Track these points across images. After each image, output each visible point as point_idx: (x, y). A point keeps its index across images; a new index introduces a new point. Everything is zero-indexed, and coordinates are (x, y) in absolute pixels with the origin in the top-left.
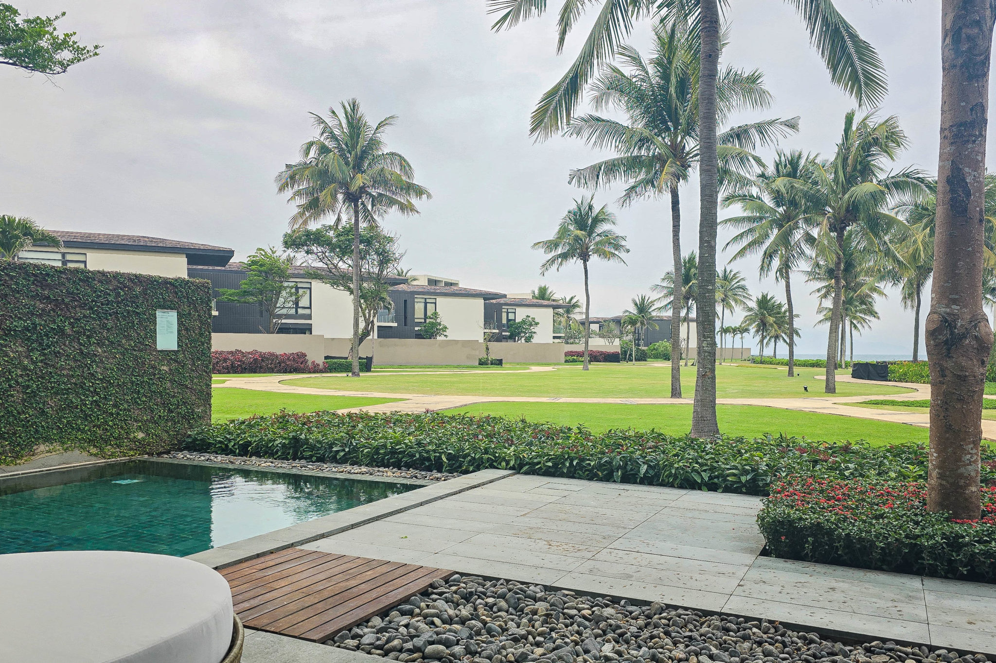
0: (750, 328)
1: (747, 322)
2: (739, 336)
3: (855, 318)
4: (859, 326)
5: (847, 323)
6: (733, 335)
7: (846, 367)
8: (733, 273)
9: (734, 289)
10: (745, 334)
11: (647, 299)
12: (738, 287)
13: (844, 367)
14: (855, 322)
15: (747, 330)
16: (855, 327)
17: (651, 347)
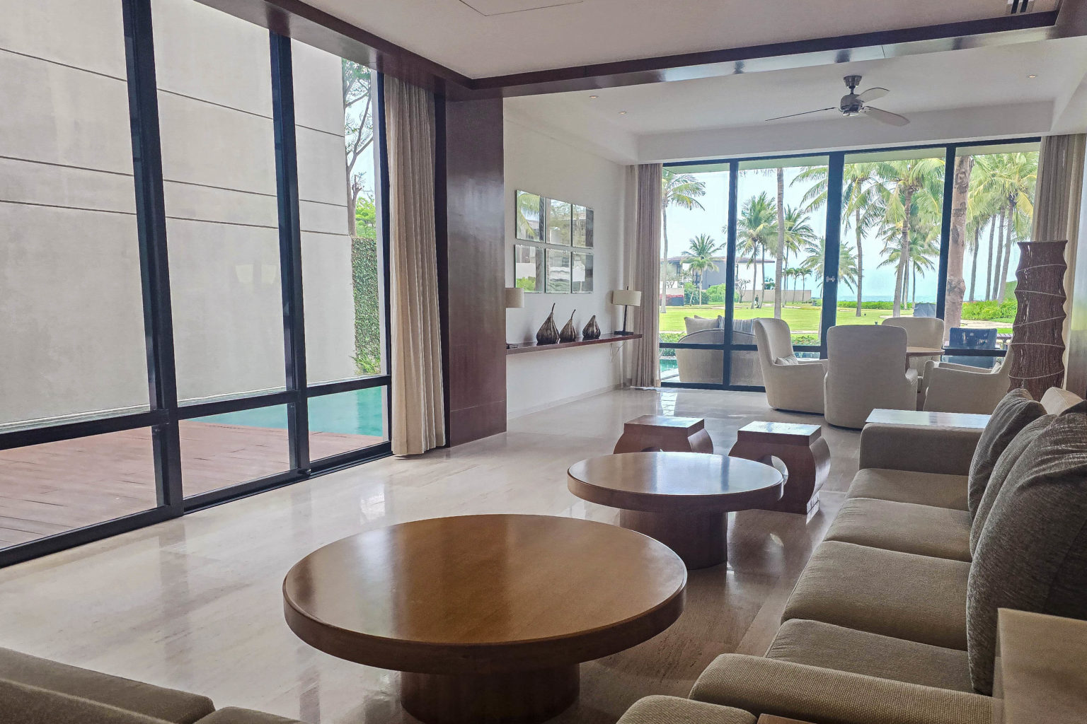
0: (813, 269)
1: (810, 264)
2: (801, 277)
3: (919, 259)
4: (923, 266)
5: (911, 264)
6: (795, 276)
7: (908, 308)
8: (797, 212)
9: (799, 229)
10: (807, 276)
11: (706, 238)
12: (803, 228)
13: (906, 308)
14: (919, 263)
15: (809, 271)
16: (919, 268)
17: (711, 289)
